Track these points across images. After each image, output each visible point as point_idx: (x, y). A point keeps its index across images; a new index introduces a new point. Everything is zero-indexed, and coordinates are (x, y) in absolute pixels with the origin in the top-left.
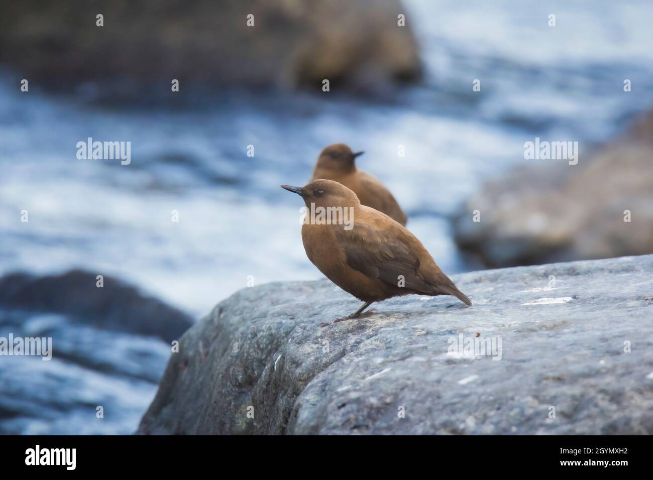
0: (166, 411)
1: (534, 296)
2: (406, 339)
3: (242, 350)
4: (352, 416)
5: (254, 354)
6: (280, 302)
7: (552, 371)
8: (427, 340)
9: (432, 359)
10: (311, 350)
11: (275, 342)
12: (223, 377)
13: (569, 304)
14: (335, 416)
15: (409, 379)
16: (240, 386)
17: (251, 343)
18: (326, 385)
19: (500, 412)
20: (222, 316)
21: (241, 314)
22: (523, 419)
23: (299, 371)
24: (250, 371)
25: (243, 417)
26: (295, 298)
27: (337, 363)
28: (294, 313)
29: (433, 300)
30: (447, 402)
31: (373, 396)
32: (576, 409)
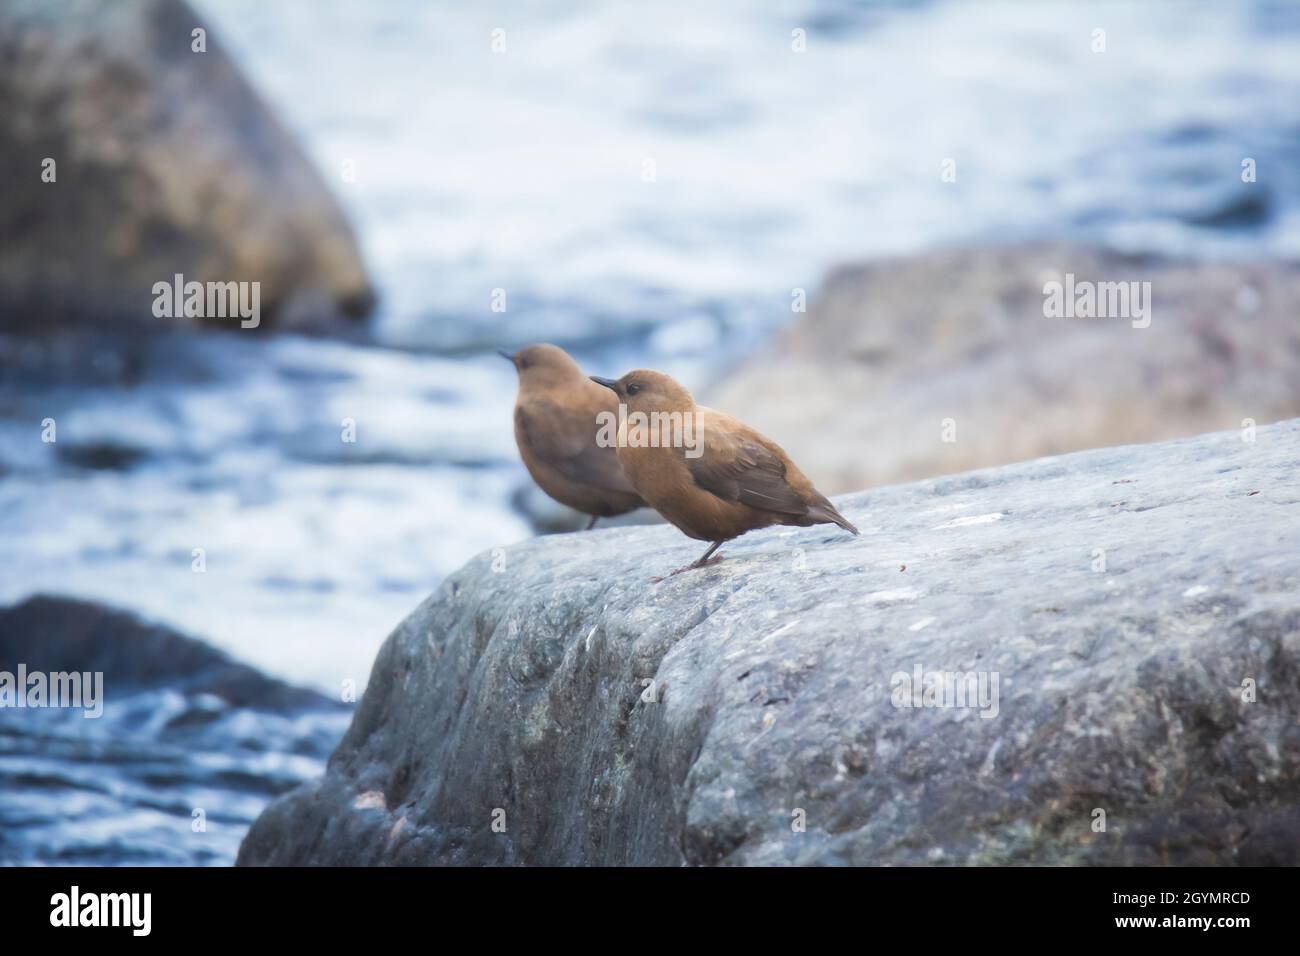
0: (378, 739)
1: (946, 516)
2: (795, 584)
3: (525, 630)
4: (763, 688)
5: (543, 634)
6: (555, 563)
7: (1041, 601)
8: (826, 582)
9: (855, 603)
10: (648, 615)
11: (574, 613)
12: (498, 671)
13: (1001, 523)
14: (736, 690)
15: (832, 631)
16: (526, 680)
17: (537, 618)
18: (697, 655)
19: (981, 661)
20: (458, 593)
21: (494, 586)
22: (1019, 667)
23: (638, 645)
24: (540, 658)
25: (537, 724)
26: (576, 556)
27: (702, 624)
28: (594, 572)
29: (800, 535)
30: (900, 656)
31: (787, 657)
32: (1094, 647)
